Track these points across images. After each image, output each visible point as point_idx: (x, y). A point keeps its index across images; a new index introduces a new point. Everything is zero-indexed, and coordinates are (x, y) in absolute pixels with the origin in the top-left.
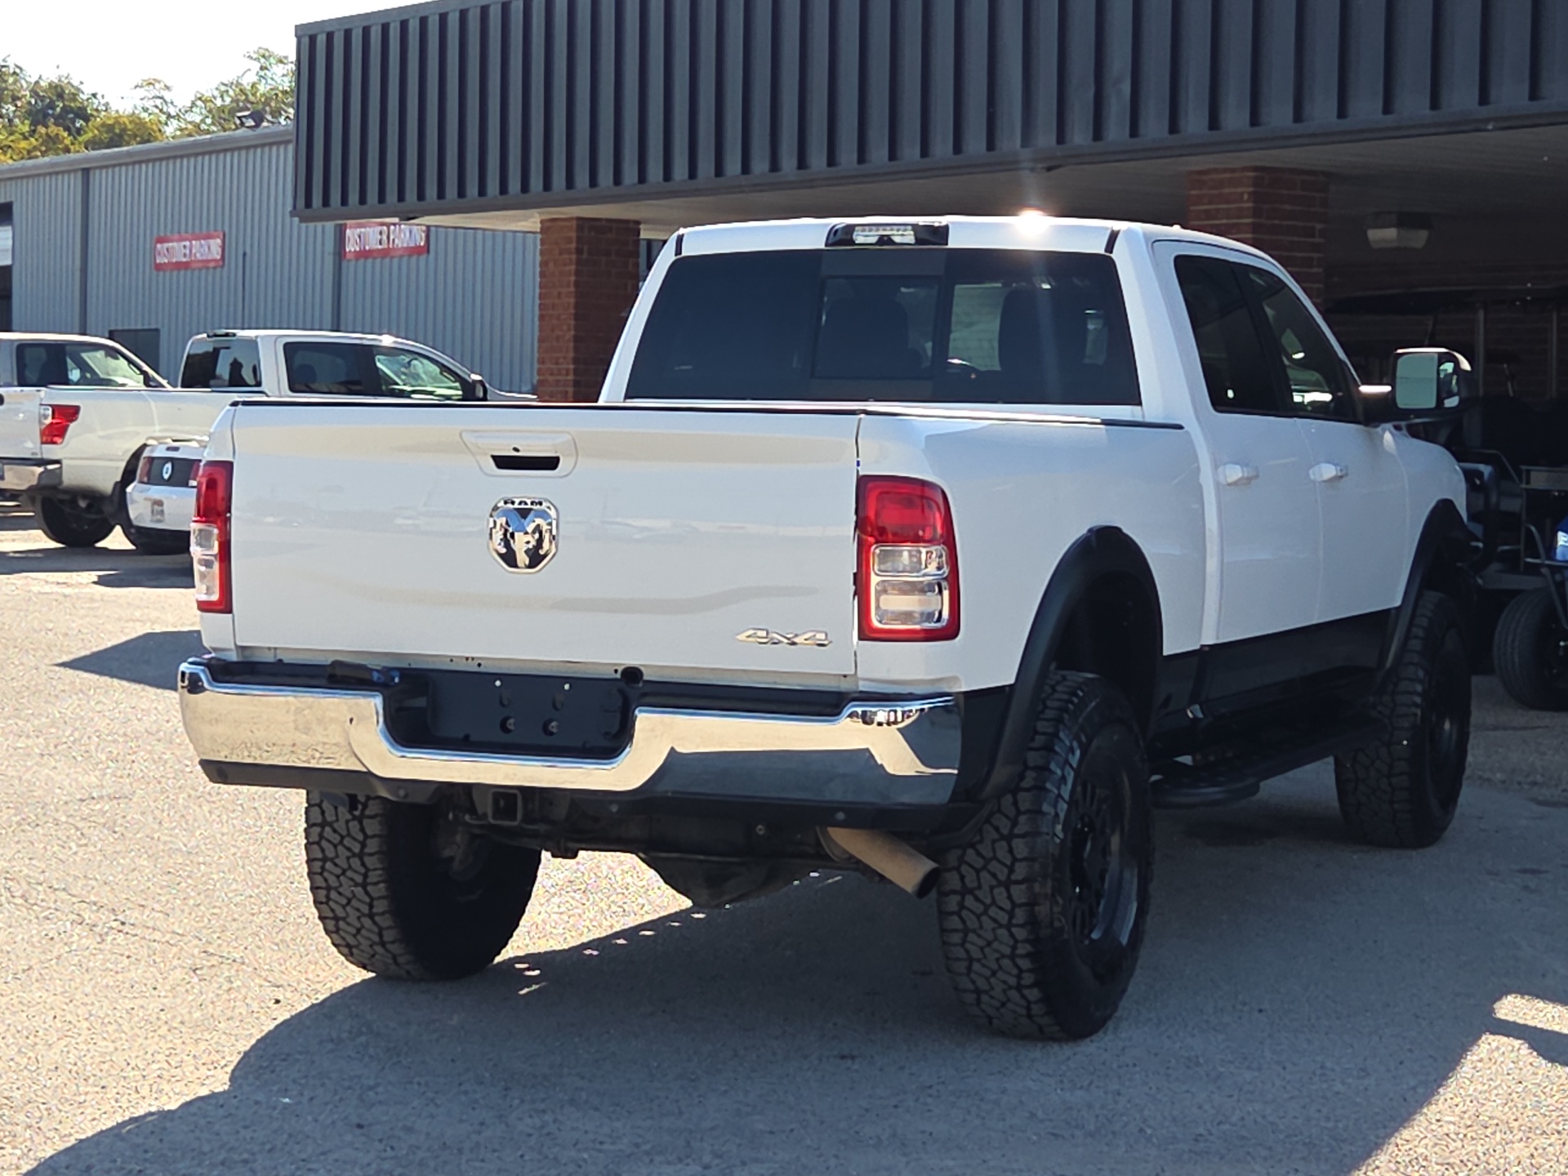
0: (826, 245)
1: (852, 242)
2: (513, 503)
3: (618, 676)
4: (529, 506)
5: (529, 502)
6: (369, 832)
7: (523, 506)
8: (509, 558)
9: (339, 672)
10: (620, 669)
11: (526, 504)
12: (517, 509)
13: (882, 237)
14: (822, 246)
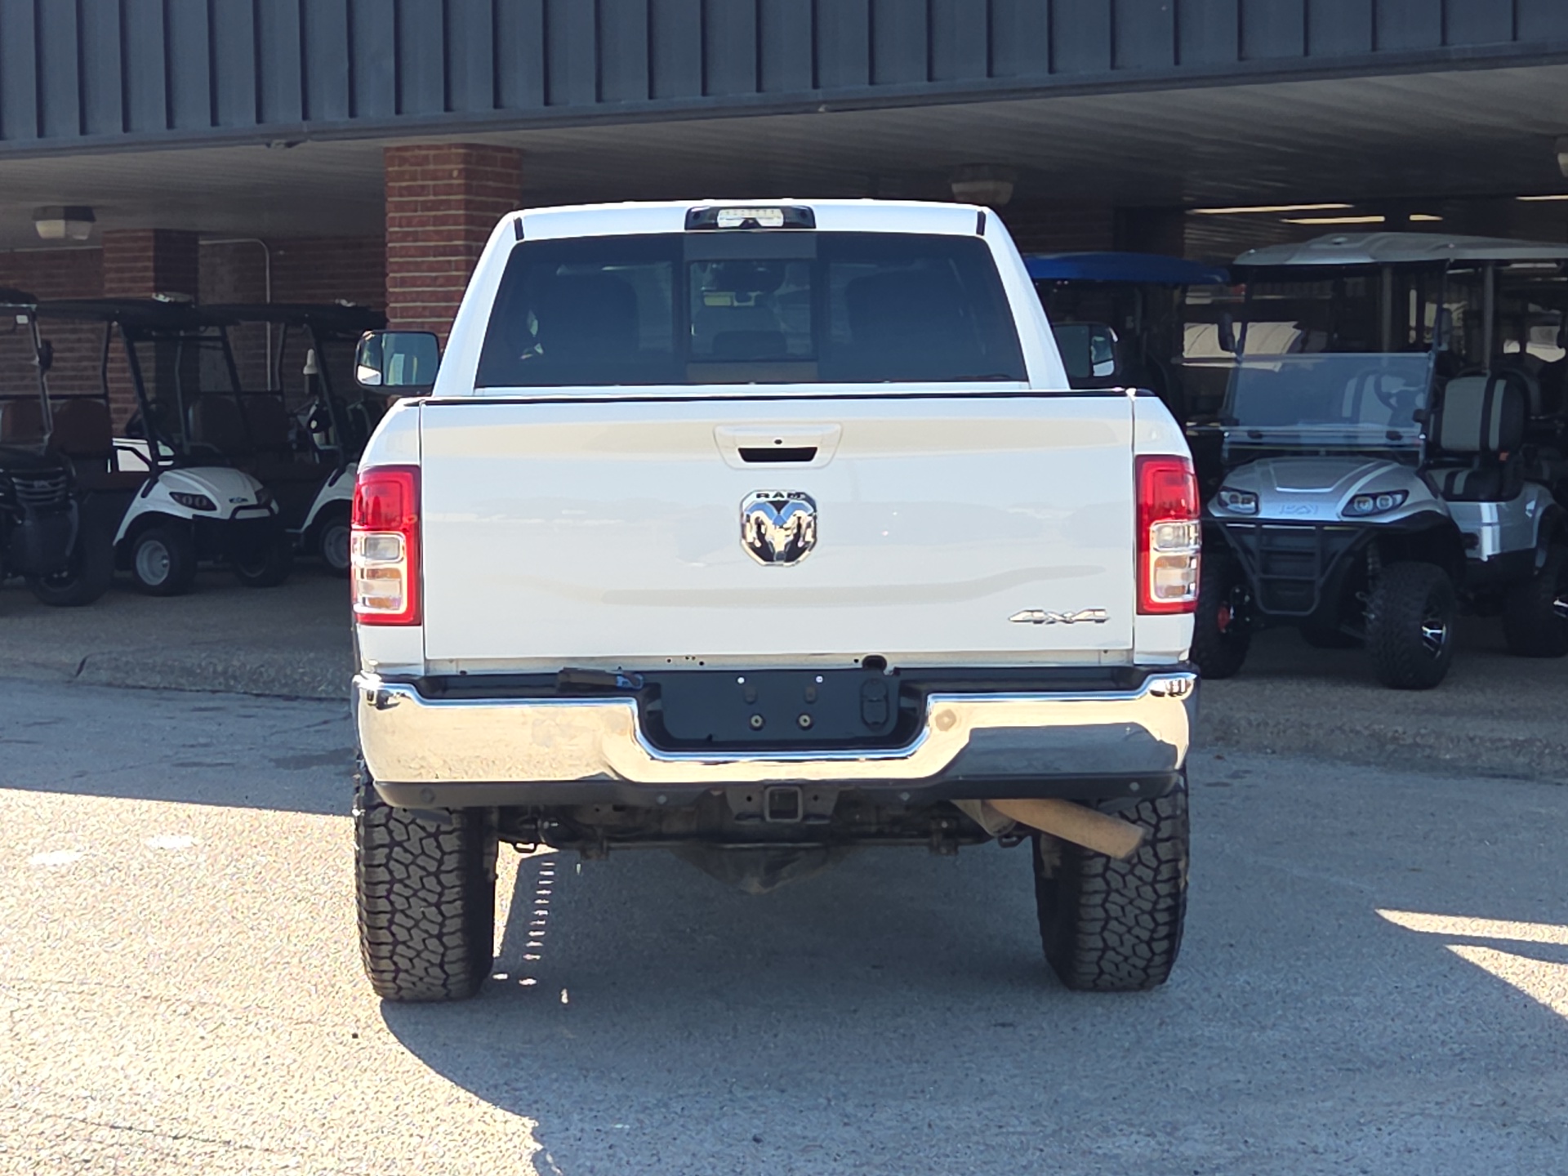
0: (686, 228)
1: (716, 226)
2: (767, 496)
3: (859, 665)
4: (786, 498)
5: (785, 494)
6: (447, 849)
7: (779, 498)
8: (765, 552)
9: (574, 679)
10: (861, 659)
11: (782, 496)
12: (772, 503)
13: (747, 220)
14: (682, 230)
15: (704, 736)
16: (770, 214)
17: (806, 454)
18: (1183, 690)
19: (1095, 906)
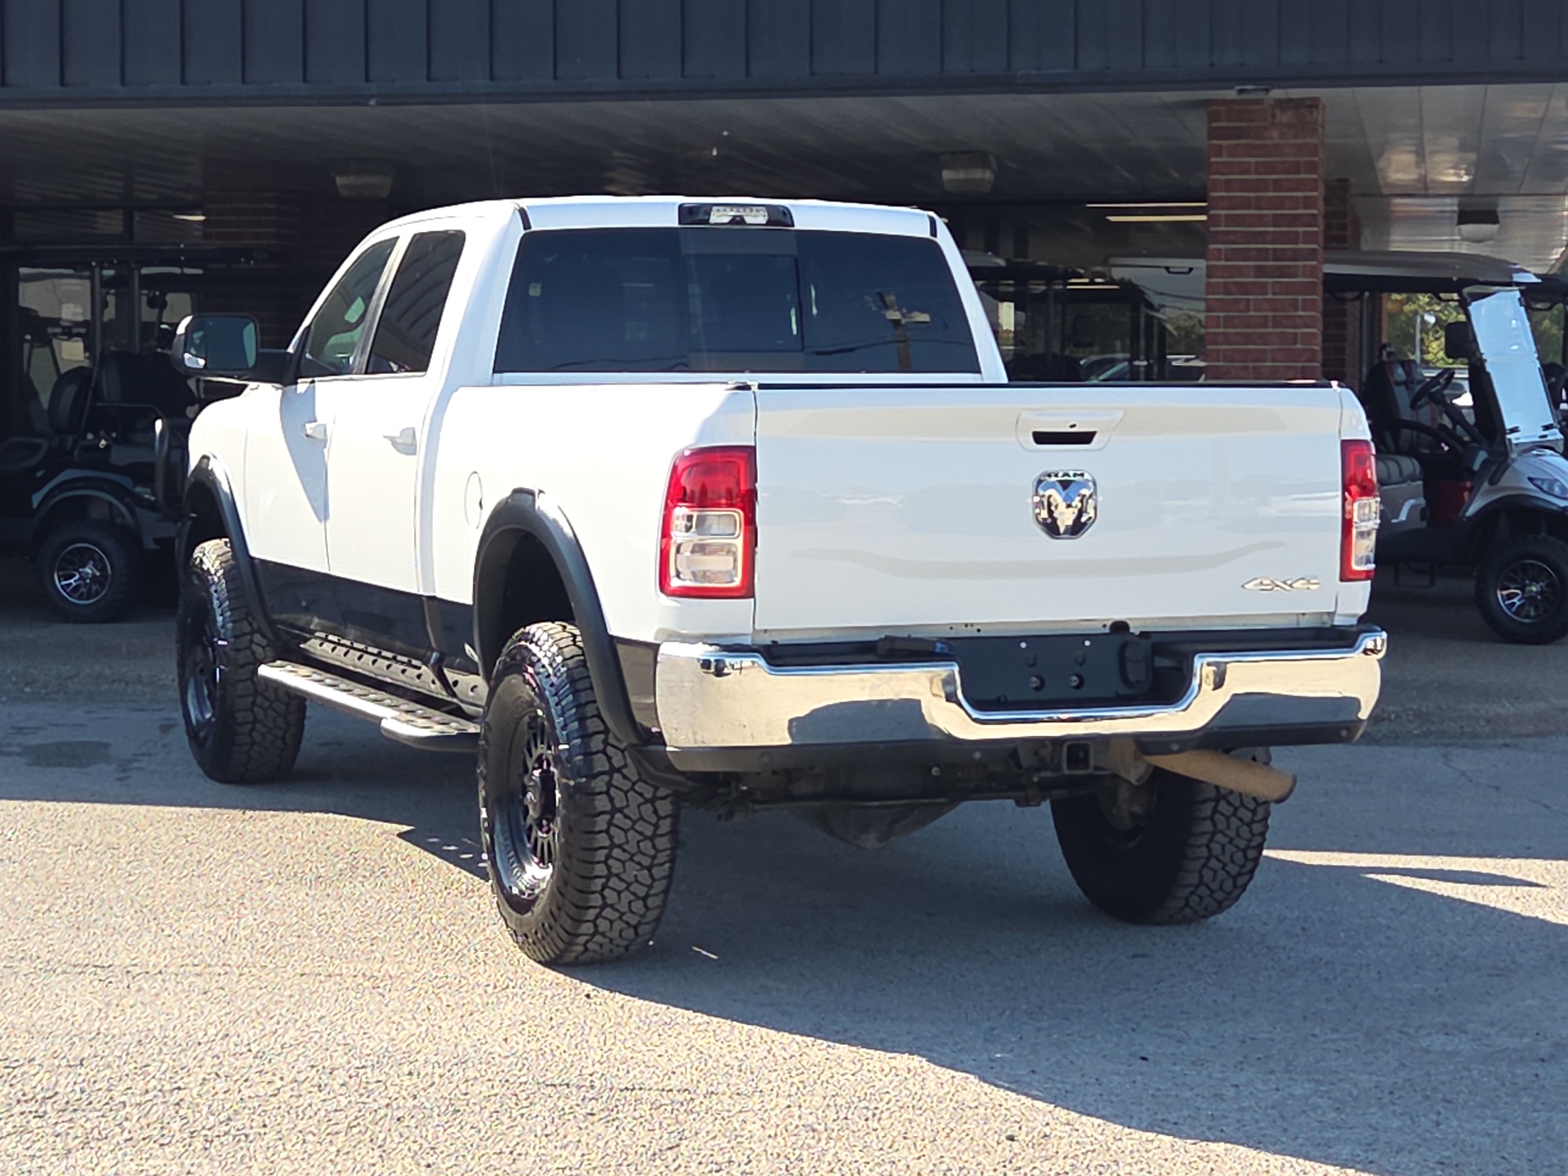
0: (680, 223)
1: (707, 222)
2: (1056, 475)
3: (1107, 630)
4: (1072, 478)
5: (1071, 473)
6: (662, 813)
7: (1066, 478)
8: (1051, 528)
9: (898, 646)
10: (1109, 624)
11: (1068, 475)
12: (1060, 482)
13: (735, 217)
14: (675, 224)
15: (994, 697)
16: (755, 211)
17: (1085, 438)
18: (1379, 648)
19: (1200, 846)
